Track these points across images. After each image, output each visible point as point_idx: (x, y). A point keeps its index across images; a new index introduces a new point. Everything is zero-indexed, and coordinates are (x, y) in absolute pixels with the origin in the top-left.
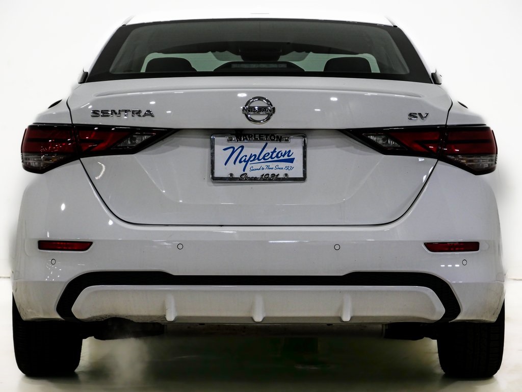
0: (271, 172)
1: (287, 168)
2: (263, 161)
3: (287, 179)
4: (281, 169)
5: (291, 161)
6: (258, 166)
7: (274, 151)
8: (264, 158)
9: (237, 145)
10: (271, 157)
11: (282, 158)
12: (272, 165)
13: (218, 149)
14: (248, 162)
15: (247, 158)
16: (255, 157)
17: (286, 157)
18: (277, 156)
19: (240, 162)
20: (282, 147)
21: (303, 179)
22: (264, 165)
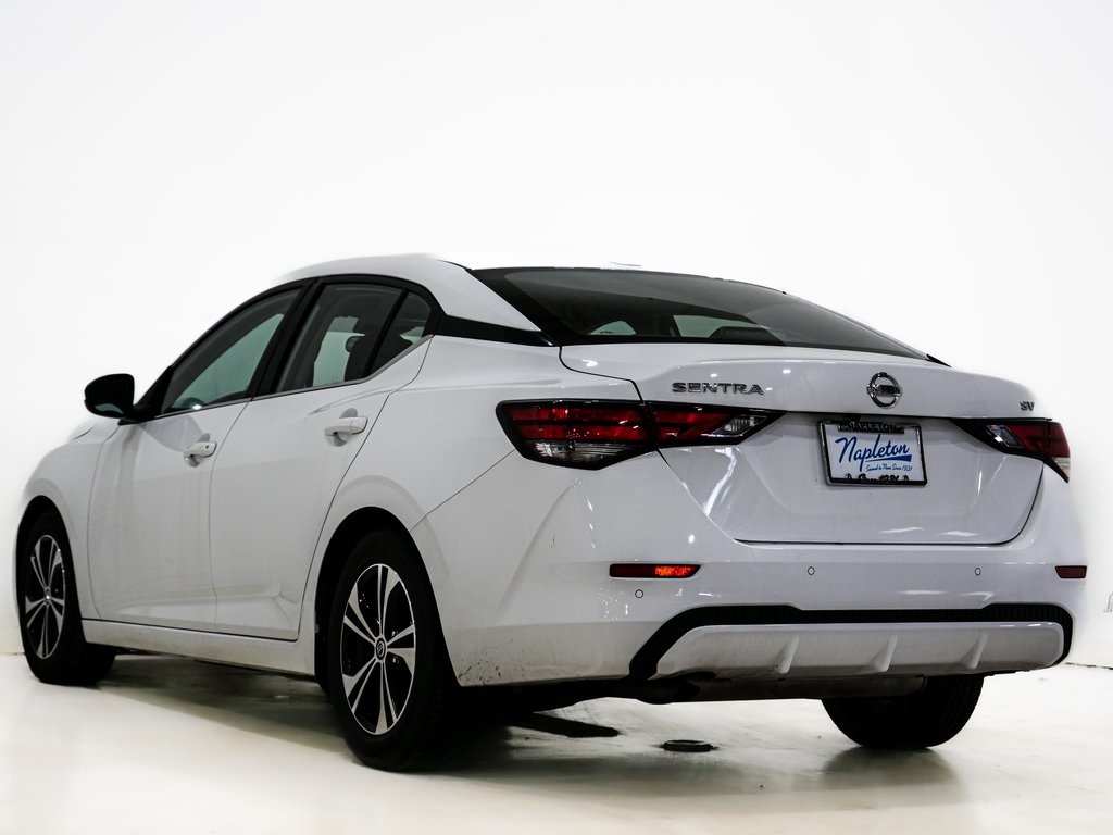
0: (889, 473)
1: (905, 468)
2: (878, 458)
3: (907, 483)
4: (898, 469)
5: (908, 458)
6: (873, 465)
7: (889, 446)
8: (879, 454)
9: (849, 436)
10: (887, 453)
11: (898, 455)
12: (890, 463)
13: (831, 440)
14: (863, 459)
15: (862, 454)
16: (869, 453)
17: (902, 454)
18: (892, 452)
19: (855, 459)
20: (897, 441)
21: (923, 483)
22: (881, 463)
